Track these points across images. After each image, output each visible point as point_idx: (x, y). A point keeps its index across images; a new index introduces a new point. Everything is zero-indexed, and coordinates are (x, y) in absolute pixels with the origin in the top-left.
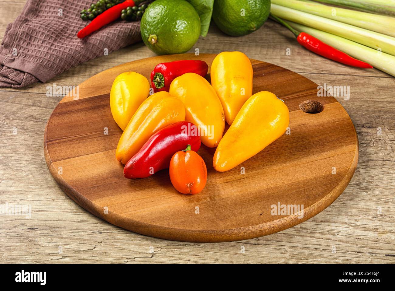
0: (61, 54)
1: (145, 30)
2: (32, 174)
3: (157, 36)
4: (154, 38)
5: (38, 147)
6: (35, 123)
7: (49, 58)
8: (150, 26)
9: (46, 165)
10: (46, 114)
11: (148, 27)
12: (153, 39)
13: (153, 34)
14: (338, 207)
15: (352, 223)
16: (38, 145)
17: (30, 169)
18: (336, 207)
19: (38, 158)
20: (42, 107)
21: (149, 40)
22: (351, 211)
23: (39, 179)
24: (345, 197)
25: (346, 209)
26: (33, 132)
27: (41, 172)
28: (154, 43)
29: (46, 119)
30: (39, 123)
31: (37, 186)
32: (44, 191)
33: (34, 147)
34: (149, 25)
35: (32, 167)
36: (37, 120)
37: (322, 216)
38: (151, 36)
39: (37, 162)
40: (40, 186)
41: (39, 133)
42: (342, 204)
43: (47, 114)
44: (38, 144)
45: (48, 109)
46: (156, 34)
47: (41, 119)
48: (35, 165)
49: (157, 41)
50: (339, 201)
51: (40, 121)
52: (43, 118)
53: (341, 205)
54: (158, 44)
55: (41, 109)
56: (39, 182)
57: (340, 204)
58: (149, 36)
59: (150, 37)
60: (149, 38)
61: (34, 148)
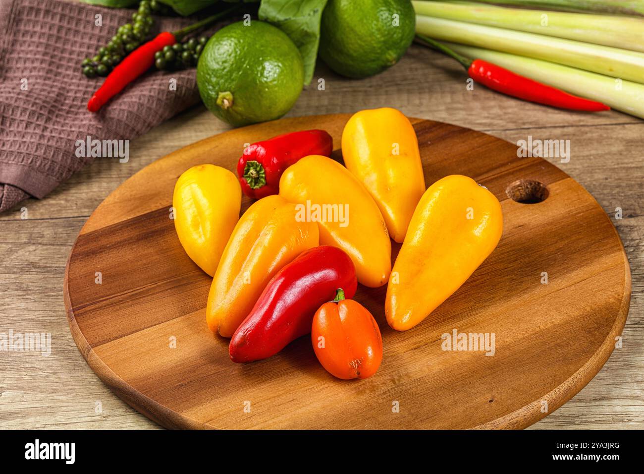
0: (64, 144)
1: (209, 85)
2: (54, 374)
3: (233, 93)
4: (228, 98)
5: (55, 321)
6: (41, 276)
7: (45, 153)
8: (217, 77)
9: (78, 354)
10: (56, 256)
11: (214, 80)
12: (225, 99)
13: (225, 91)
16: (53, 317)
17: (51, 364)
19: (60, 341)
20: (46, 245)
21: (219, 102)
23: (70, 381)
26: (40, 293)
27: (72, 367)
28: (228, 108)
29: (57, 265)
30: (47, 275)
31: (69, 396)
32: (85, 404)
33: (49, 321)
34: (215, 76)
35: (53, 360)
36: (43, 271)
38: (221, 95)
39: (59, 350)
40: (74, 394)
41: (52, 294)
43: (59, 256)
44: (54, 314)
45: (58, 247)
46: (230, 91)
47: (49, 267)
48: (56, 355)
49: (233, 102)
51: (48, 272)
52: (53, 265)
54: (234, 107)
55: (45, 247)
56: (70, 387)
58: (218, 94)
60: (217, 98)
61: (49, 324)
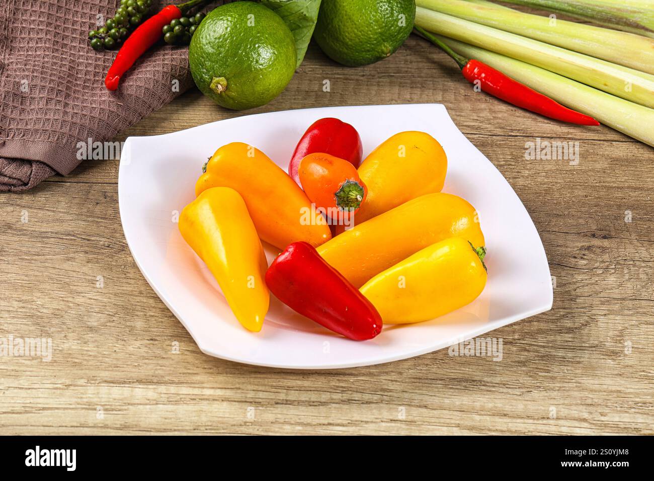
1: (203, 68)
3: (227, 80)
4: (222, 83)
8: (212, 62)
11: (208, 64)
12: (219, 84)
13: (220, 76)
14: (569, 390)
15: (596, 419)
18: (564, 390)
21: (212, 86)
22: (591, 396)
24: (577, 371)
25: (582, 393)
28: (221, 92)
34: (209, 60)
37: (543, 408)
38: (216, 80)
42: (575, 384)
46: (225, 77)
49: (227, 88)
50: (569, 377)
53: (572, 386)
54: (227, 92)
57: (570, 385)
58: (212, 79)
59: (214, 81)
60: (211, 82)
